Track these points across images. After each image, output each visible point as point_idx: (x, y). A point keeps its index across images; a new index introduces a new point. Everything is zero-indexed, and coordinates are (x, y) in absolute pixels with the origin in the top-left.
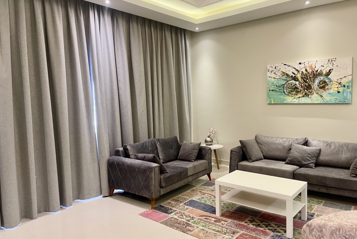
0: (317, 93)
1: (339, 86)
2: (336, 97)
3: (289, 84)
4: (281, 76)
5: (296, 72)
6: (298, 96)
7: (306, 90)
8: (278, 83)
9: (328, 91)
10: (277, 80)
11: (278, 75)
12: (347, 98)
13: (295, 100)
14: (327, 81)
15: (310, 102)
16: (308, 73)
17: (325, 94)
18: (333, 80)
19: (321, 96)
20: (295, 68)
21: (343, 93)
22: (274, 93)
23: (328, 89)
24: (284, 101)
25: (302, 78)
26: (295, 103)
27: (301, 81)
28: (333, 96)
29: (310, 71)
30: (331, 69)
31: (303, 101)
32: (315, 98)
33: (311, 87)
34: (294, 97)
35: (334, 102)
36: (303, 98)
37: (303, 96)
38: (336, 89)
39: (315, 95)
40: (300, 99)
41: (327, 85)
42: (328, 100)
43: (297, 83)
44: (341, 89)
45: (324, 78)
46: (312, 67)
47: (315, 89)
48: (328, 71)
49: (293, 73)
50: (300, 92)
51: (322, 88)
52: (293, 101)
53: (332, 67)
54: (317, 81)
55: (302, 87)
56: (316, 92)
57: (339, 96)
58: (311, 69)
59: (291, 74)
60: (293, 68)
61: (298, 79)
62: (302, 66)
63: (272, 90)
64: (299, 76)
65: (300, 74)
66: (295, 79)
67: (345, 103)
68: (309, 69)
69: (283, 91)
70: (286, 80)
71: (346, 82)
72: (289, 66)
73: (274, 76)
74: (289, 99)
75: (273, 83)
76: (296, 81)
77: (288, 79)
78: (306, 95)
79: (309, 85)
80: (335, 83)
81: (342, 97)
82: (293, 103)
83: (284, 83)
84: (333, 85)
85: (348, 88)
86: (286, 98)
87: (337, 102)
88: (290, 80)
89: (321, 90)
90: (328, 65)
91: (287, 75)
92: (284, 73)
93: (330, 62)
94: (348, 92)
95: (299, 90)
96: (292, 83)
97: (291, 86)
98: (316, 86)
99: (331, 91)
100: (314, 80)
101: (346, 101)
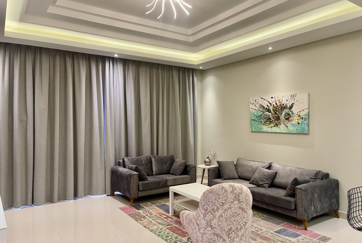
0: (284, 124)
1: (299, 118)
2: (297, 128)
3: (264, 115)
4: (259, 107)
5: (269, 105)
6: (271, 126)
7: (276, 121)
8: (257, 113)
9: (291, 122)
10: (256, 111)
11: (257, 107)
12: (304, 129)
13: (269, 129)
14: (290, 113)
15: (279, 131)
16: (277, 106)
17: (289, 125)
18: (294, 113)
19: (287, 127)
20: (268, 102)
21: (302, 124)
22: (254, 122)
23: (291, 120)
24: (261, 129)
25: (273, 110)
26: (269, 131)
27: (273, 113)
28: (295, 127)
29: (278, 104)
30: (293, 103)
31: (274, 130)
32: (282, 128)
33: (280, 118)
34: (268, 126)
35: (295, 132)
36: (274, 128)
37: (274, 126)
38: (297, 121)
39: (282, 125)
40: (272, 128)
41: (291, 117)
42: (292, 130)
43: (270, 114)
44: (300, 121)
45: (289, 110)
46: (280, 101)
47: (282, 120)
48: (291, 105)
49: (267, 106)
50: (272, 122)
51: (287, 120)
52: (267, 130)
53: (294, 102)
54: (284, 113)
55: (273, 118)
56: (283, 122)
57: (299, 127)
58: (280, 103)
59: (266, 107)
60: (267, 101)
61: (271, 111)
62: (273, 100)
63: (253, 120)
64: (271, 108)
65: (272, 107)
66: (269, 111)
67: (303, 133)
68: (278, 102)
69: (260, 121)
70: (262, 111)
71: (303, 114)
72: (264, 100)
73: (254, 108)
74: (265, 128)
75: (254, 114)
76: (269, 112)
77: (264, 111)
78: (276, 125)
79: (278, 116)
80: (296, 115)
81: (301, 128)
82: (267, 131)
83: (261, 114)
84: (295, 117)
85: (305, 120)
86: (263, 127)
87: (298, 132)
88: (265, 112)
89: (286, 121)
90: (291, 100)
91: (263, 107)
92: (261, 105)
93: (292, 97)
94: (305, 123)
95: (272, 121)
96: (267, 114)
97: (266, 117)
98: (283, 118)
99: (294, 122)
100: (281, 112)
101: (304, 131)
